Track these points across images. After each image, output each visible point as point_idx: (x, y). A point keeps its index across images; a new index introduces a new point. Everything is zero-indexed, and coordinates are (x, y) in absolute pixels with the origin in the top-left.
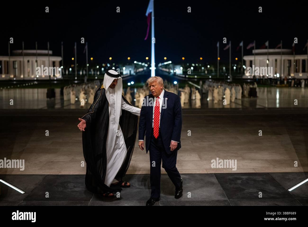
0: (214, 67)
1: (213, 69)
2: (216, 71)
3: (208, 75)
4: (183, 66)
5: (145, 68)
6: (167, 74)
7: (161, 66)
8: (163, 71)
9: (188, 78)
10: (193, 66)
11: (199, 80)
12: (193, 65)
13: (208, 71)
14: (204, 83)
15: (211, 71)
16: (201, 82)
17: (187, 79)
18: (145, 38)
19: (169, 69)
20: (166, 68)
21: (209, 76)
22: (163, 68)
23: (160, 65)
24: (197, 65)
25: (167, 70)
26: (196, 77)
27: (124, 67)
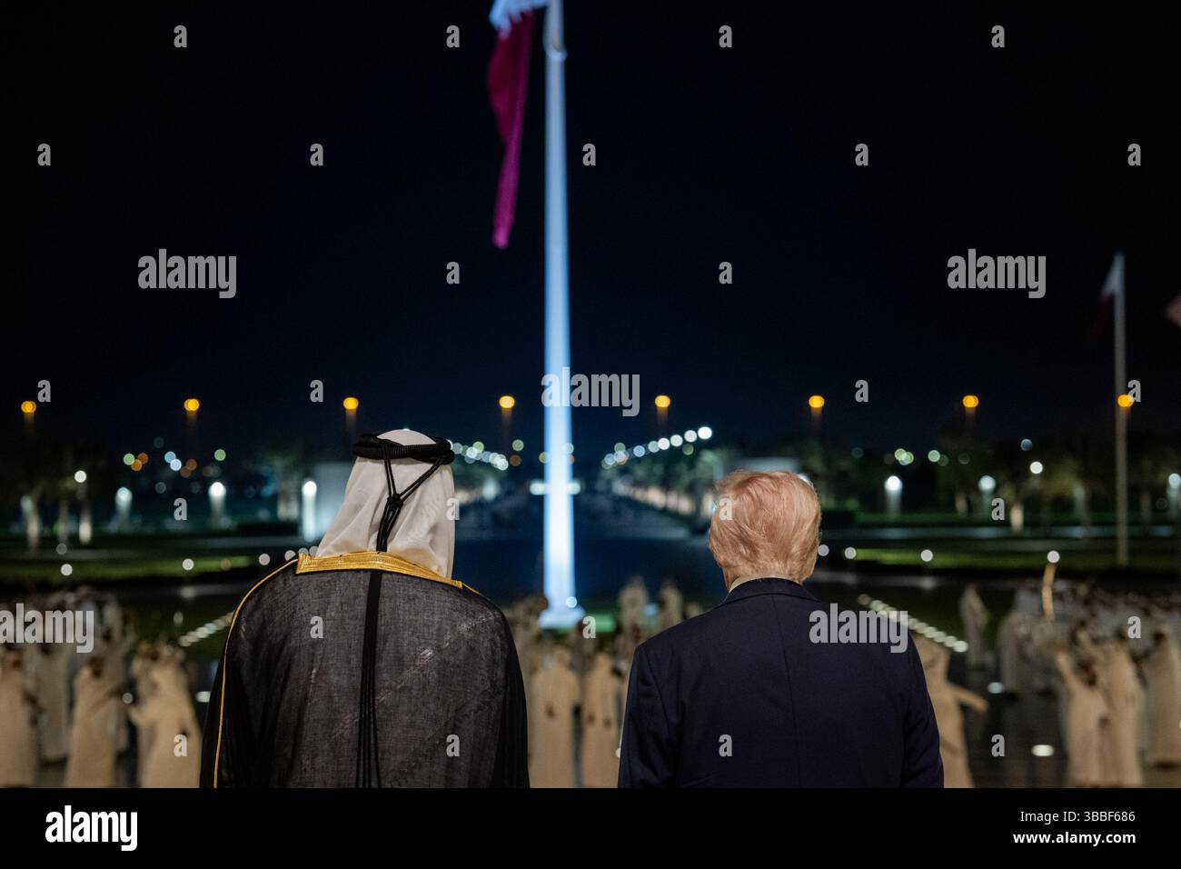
0: (1084, 476)
1: (1079, 492)
2: (1101, 504)
3: (1037, 546)
4: (817, 463)
5: (490, 490)
6: (680, 533)
7: (624, 470)
8: (648, 508)
9: (859, 566)
10: (898, 470)
11: (955, 581)
12: (904, 457)
13: (1032, 505)
14: (999, 605)
15: (1063, 504)
16: (972, 603)
17: (850, 579)
18: (491, 230)
19: (693, 491)
20: (666, 484)
21: (1046, 553)
22: (642, 484)
23: (619, 456)
24: (934, 456)
25: (684, 505)
26: (927, 556)
27: (308, 475)
